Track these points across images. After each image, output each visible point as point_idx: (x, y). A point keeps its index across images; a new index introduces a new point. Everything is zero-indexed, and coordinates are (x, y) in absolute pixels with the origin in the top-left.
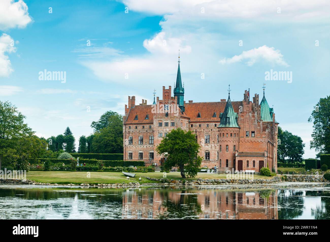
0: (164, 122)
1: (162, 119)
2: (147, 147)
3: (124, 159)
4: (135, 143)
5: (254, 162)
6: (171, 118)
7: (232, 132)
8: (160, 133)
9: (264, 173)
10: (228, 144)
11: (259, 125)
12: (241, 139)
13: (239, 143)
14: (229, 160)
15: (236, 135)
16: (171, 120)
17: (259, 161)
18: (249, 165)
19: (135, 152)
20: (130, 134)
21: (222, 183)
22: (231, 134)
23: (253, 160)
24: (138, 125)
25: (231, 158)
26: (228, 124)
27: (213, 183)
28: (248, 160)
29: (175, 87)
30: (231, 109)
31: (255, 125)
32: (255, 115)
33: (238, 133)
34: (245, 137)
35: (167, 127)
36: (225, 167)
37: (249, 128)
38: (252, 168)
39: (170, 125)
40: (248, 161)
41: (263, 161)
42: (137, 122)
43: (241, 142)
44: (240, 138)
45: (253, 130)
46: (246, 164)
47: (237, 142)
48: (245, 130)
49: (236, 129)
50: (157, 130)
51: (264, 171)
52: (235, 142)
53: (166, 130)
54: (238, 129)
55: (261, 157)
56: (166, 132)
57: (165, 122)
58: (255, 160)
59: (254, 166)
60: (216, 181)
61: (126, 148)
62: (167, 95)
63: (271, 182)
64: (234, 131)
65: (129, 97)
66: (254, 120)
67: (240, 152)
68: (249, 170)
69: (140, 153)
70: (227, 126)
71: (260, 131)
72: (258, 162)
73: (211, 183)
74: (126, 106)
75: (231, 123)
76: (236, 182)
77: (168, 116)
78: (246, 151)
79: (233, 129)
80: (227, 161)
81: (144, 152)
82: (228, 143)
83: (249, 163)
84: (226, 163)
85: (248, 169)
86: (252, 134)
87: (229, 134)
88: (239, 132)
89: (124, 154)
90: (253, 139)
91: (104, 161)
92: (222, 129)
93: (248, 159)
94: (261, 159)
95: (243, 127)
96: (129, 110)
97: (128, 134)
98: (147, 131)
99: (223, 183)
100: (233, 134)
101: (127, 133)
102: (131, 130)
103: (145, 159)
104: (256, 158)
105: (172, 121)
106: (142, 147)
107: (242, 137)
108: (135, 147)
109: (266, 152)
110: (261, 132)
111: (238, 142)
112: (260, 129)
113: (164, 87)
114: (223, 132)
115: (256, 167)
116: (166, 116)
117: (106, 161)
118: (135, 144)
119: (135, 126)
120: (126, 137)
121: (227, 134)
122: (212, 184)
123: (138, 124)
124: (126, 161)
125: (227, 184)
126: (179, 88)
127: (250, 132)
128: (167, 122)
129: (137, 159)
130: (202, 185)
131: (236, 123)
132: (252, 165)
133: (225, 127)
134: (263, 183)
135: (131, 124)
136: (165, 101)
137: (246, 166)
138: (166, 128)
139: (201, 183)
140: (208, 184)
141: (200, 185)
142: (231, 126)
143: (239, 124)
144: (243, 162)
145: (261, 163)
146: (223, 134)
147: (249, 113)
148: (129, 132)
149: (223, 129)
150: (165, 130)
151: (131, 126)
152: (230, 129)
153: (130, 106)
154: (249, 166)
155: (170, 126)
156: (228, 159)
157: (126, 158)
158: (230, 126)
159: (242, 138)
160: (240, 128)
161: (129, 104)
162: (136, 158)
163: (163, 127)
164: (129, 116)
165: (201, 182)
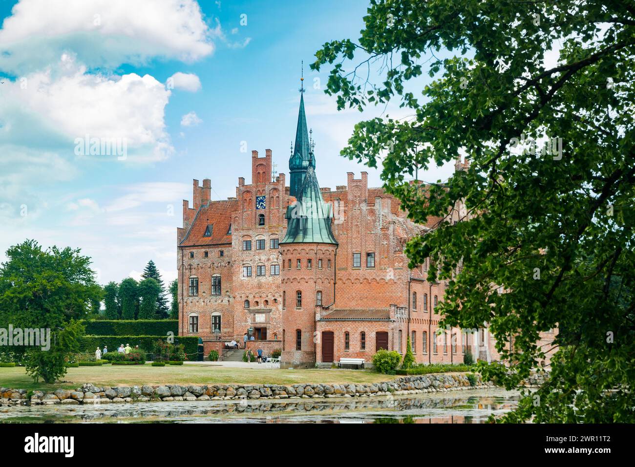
0: (255, 239)
1: (250, 233)
2: (229, 301)
3: (180, 331)
4: (204, 292)
5: (363, 335)
6: (270, 228)
7: (312, 256)
8: (246, 265)
9: (380, 364)
10: (302, 289)
11: (386, 237)
12: (340, 274)
13: (335, 284)
14: (303, 330)
15: (325, 262)
16: (270, 233)
17: (375, 333)
18: (351, 343)
19: (204, 316)
20: (193, 271)
21: (171, 398)
22: (310, 261)
23: (361, 329)
24: (210, 250)
25: (309, 325)
26: (301, 235)
27: (134, 397)
28: (349, 329)
29: (293, 154)
30: (313, 193)
31: (376, 235)
32: (374, 208)
33: (332, 257)
34: (350, 270)
35: (261, 251)
36: (294, 349)
37: (362, 243)
38: (356, 353)
39: (268, 245)
40: (347, 334)
41: (387, 333)
42: (207, 240)
43: (339, 283)
44: (337, 272)
45: (370, 248)
46: (343, 341)
47: (326, 282)
48: (349, 250)
49: (324, 248)
50: (241, 259)
51: (381, 361)
52: (319, 281)
53: (260, 260)
54: (331, 248)
55: (380, 323)
56: (260, 264)
57: (257, 238)
58: (366, 330)
59: (363, 347)
60: (148, 392)
61: (185, 304)
62: (261, 172)
63: (366, 392)
64: (316, 254)
65: (196, 182)
66: (374, 221)
67: (338, 309)
68: (350, 357)
69: (215, 317)
70: (300, 238)
71: (388, 252)
72: (373, 335)
73: (129, 396)
74: (186, 203)
75: (309, 232)
76: (228, 392)
77: (263, 224)
78: (353, 305)
79: (314, 247)
80: (299, 332)
81: (223, 315)
82: (302, 287)
83: (351, 337)
84: (295, 340)
85: (347, 356)
86: (369, 259)
87: (304, 262)
88: (335, 255)
89: (180, 320)
90: (369, 274)
91: (97, 337)
92: (286, 248)
93: (349, 327)
94: (381, 327)
95: (345, 241)
96: (196, 213)
97: (187, 271)
98: (229, 262)
99: (173, 396)
100: (314, 262)
101: (186, 269)
102: (195, 262)
103: (225, 330)
104: (369, 324)
105: (274, 237)
106: (220, 301)
107: (343, 269)
108: (204, 302)
109: (393, 308)
110: (391, 254)
111: (332, 282)
112: (388, 245)
113: (255, 152)
114: (289, 256)
115: (367, 349)
116: (260, 225)
117: (101, 338)
118: (204, 294)
119: (204, 250)
120: (185, 277)
121: (299, 260)
122: (128, 399)
123: (208, 246)
124: (185, 336)
125: (188, 398)
126: (301, 155)
127: (364, 254)
128: (263, 238)
129: (208, 330)
130: (86, 403)
131: (325, 232)
132: (359, 344)
133: (293, 243)
134: (330, 396)
135: (194, 246)
136: (257, 186)
137: (343, 345)
138: (259, 254)
139: (84, 398)
140: (115, 400)
141: (81, 403)
142: (309, 239)
143: (336, 233)
144: (335, 336)
145: (382, 339)
146: (290, 260)
147: (360, 203)
148: (190, 265)
149: (288, 248)
150: (257, 258)
151: (194, 251)
152: (305, 247)
153: (199, 202)
154: (350, 347)
155: (268, 248)
156: (300, 327)
157: (185, 331)
158: (306, 240)
159: (343, 272)
160: (337, 245)
161: (195, 198)
162: (207, 328)
163: (252, 253)
164: (192, 228)
165: (88, 394)
